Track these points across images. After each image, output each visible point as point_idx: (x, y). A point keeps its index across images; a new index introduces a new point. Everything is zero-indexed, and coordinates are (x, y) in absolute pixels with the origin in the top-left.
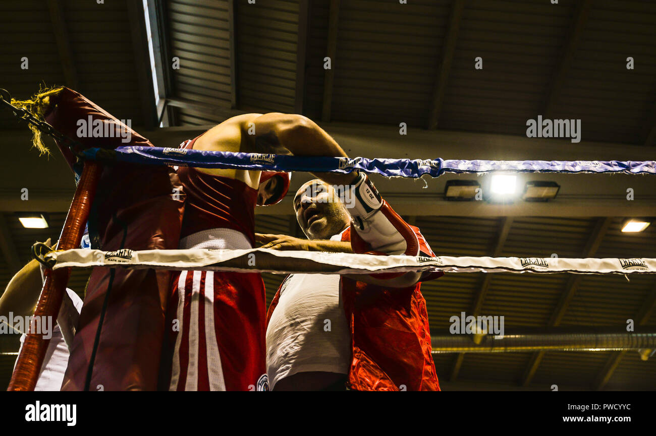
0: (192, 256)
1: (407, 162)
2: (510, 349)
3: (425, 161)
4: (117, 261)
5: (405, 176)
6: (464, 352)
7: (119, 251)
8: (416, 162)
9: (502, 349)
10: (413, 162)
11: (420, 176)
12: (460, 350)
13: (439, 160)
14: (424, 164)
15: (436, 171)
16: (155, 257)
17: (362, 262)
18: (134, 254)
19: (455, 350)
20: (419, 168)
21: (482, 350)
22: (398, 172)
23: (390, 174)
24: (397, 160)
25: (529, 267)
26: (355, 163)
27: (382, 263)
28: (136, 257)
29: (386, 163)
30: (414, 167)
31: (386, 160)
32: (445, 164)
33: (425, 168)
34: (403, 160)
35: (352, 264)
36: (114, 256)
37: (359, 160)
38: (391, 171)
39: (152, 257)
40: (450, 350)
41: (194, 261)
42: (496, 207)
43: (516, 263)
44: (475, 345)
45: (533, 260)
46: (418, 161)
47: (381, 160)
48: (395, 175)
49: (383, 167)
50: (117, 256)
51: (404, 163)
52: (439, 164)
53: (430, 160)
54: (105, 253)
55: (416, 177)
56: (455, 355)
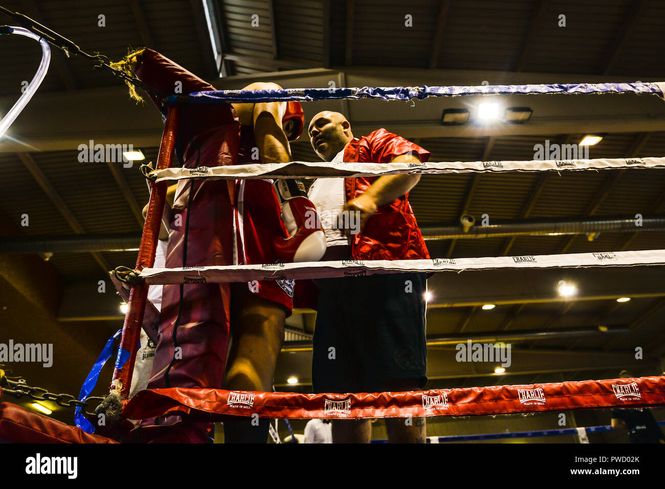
0: (250, 169)
1: (401, 89)
2: (490, 235)
3: (414, 88)
4: (198, 174)
5: (399, 99)
6: (456, 239)
7: (199, 168)
8: (407, 89)
9: (484, 236)
10: (405, 89)
11: (410, 99)
12: (453, 237)
13: (425, 87)
14: (414, 90)
15: (422, 95)
16: (224, 171)
17: (369, 168)
18: (210, 169)
19: (449, 237)
20: (410, 93)
21: (469, 236)
22: (394, 96)
23: (388, 98)
24: (394, 88)
25: (489, 168)
26: (363, 90)
27: (383, 168)
28: (211, 172)
29: (385, 90)
30: (406, 93)
31: (386, 88)
32: (428, 90)
33: (414, 93)
34: (398, 88)
35: (362, 170)
36: (196, 171)
37: (366, 88)
38: (390, 96)
39: (222, 170)
40: (445, 237)
41: (251, 172)
42: (481, 129)
43: (480, 166)
44: (464, 233)
45: (492, 163)
46: (409, 88)
47: (382, 88)
48: (392, 98)
49: (383, 93)
50: (198, 171)
51: (399, 90)
52: (424, 90)
53: (418, 87)
54: (189, 170)
55: (407, 100)
56: (450, 241)
